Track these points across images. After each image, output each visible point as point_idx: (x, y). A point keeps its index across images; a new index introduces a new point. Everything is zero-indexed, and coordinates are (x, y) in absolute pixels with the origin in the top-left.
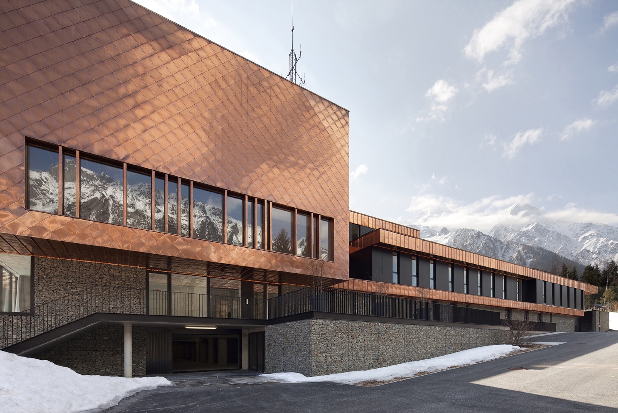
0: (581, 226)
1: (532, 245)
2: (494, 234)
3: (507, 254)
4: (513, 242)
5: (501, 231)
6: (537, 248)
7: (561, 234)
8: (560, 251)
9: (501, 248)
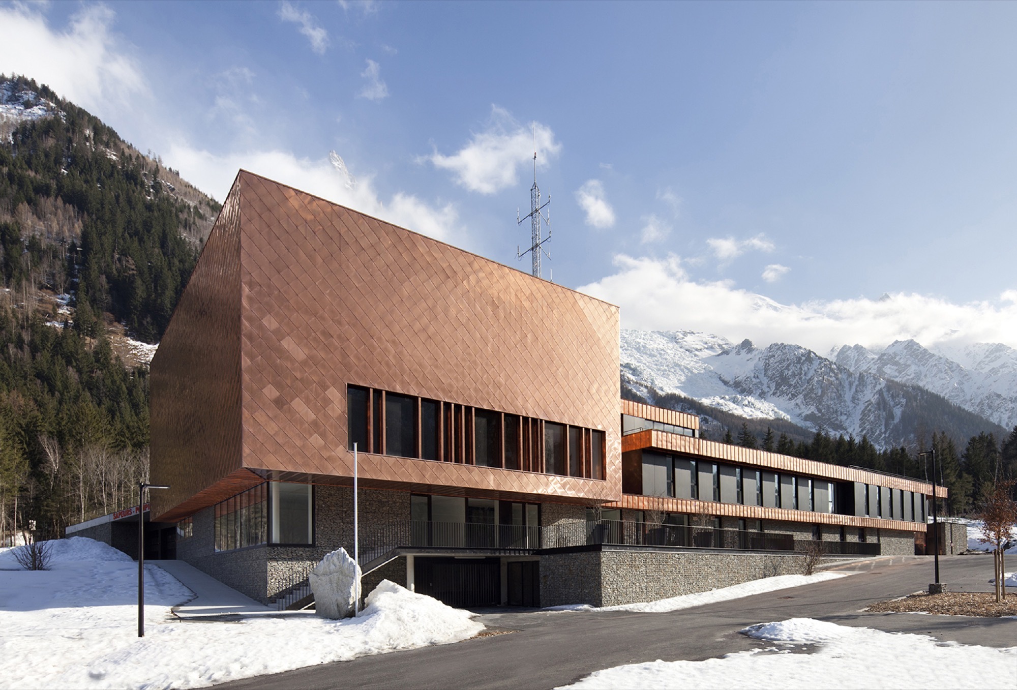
0: (986, 348)
1: (904, 380)
2: (838, 356)
3: (860, 397)
4: (870, 373)
5: (849, 352)
6: (912, 387)
7: (952, 362)
8: (953, 394)
9: (851, 384)
